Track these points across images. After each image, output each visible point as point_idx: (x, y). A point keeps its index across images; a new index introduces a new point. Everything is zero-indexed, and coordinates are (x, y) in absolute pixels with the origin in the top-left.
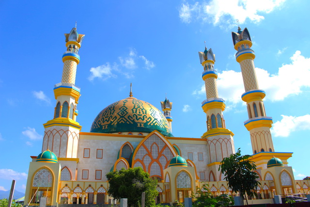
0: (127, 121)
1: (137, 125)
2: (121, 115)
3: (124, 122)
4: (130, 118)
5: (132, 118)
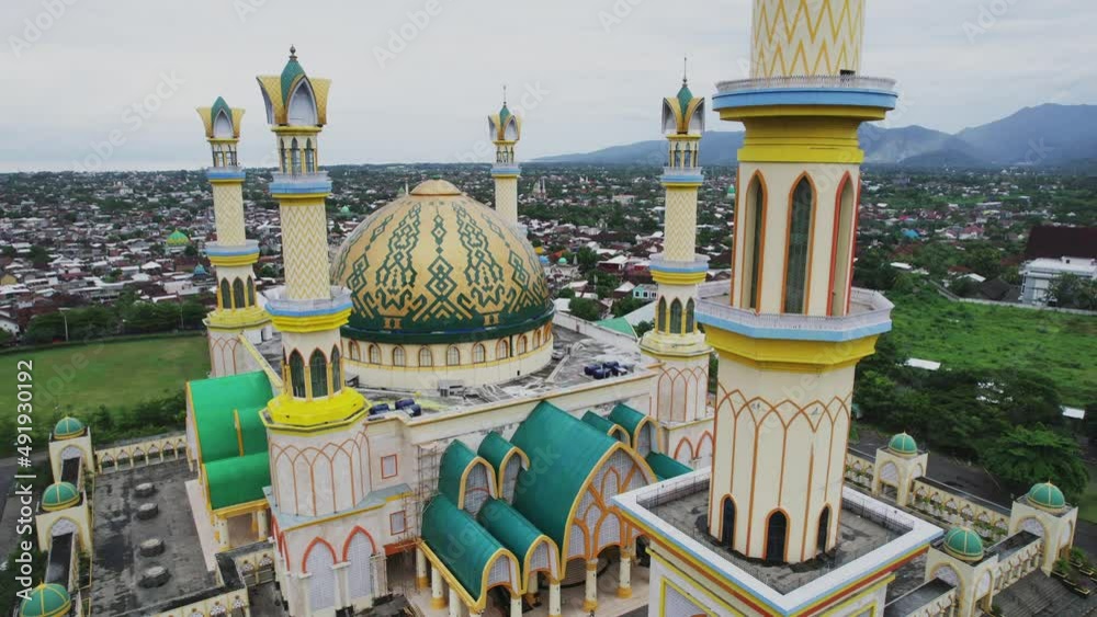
0: (457, 311)
1: (483, 321)
2: (439, 293)
3: (448, 316)
4: (464, 301)
5: (469, 302)
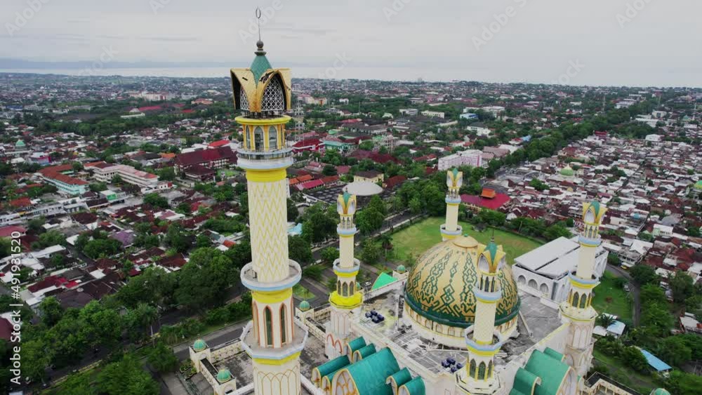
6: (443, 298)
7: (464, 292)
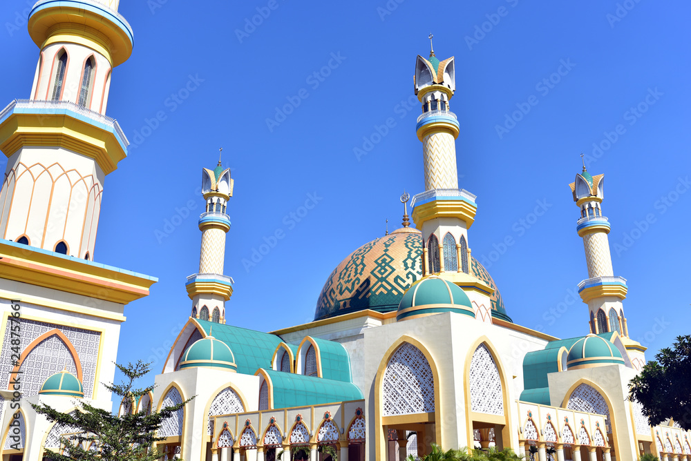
6: (376, 272)
7: (409, 257)
